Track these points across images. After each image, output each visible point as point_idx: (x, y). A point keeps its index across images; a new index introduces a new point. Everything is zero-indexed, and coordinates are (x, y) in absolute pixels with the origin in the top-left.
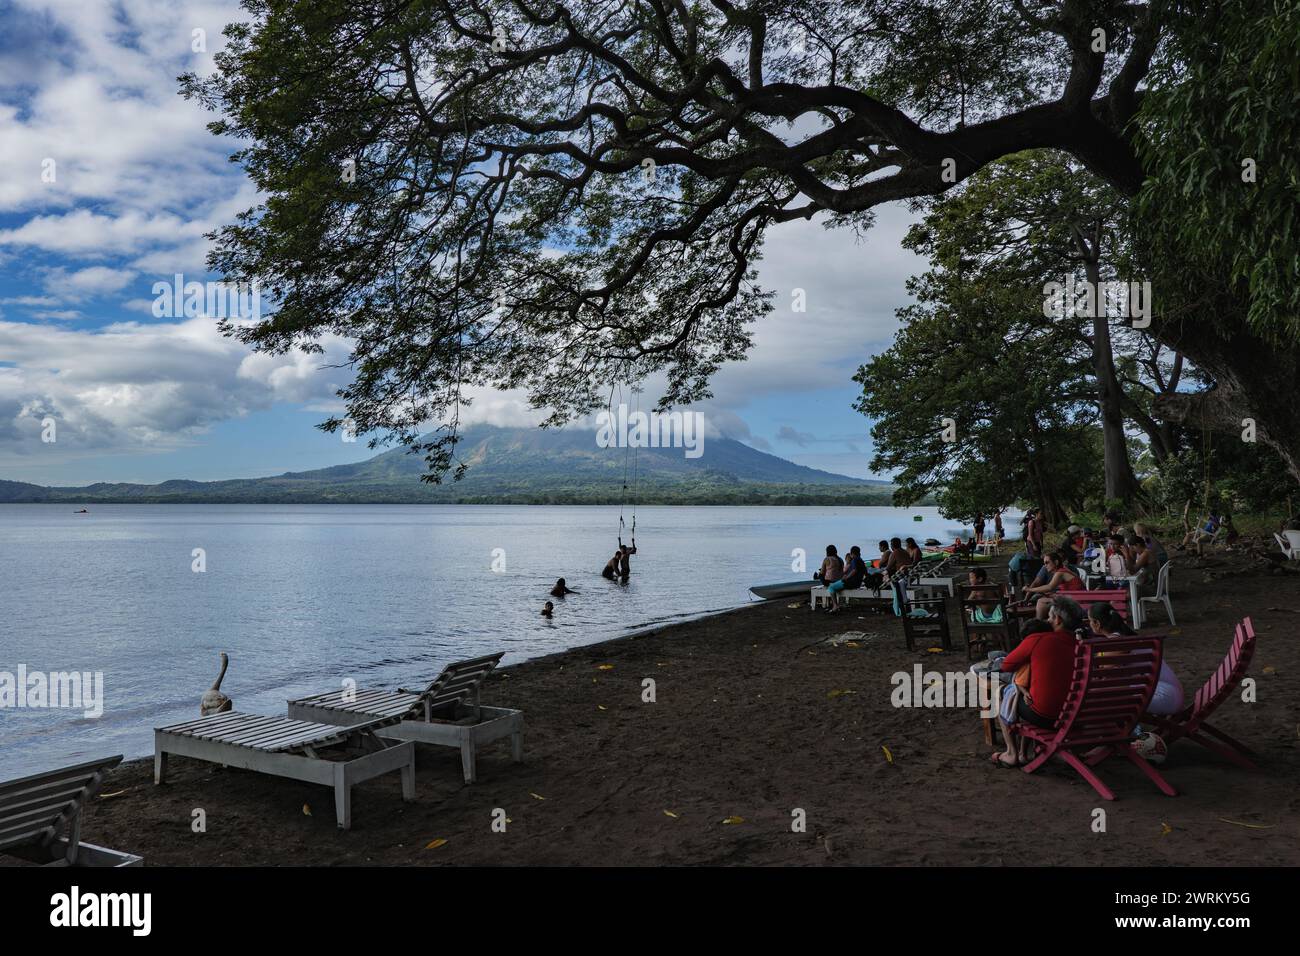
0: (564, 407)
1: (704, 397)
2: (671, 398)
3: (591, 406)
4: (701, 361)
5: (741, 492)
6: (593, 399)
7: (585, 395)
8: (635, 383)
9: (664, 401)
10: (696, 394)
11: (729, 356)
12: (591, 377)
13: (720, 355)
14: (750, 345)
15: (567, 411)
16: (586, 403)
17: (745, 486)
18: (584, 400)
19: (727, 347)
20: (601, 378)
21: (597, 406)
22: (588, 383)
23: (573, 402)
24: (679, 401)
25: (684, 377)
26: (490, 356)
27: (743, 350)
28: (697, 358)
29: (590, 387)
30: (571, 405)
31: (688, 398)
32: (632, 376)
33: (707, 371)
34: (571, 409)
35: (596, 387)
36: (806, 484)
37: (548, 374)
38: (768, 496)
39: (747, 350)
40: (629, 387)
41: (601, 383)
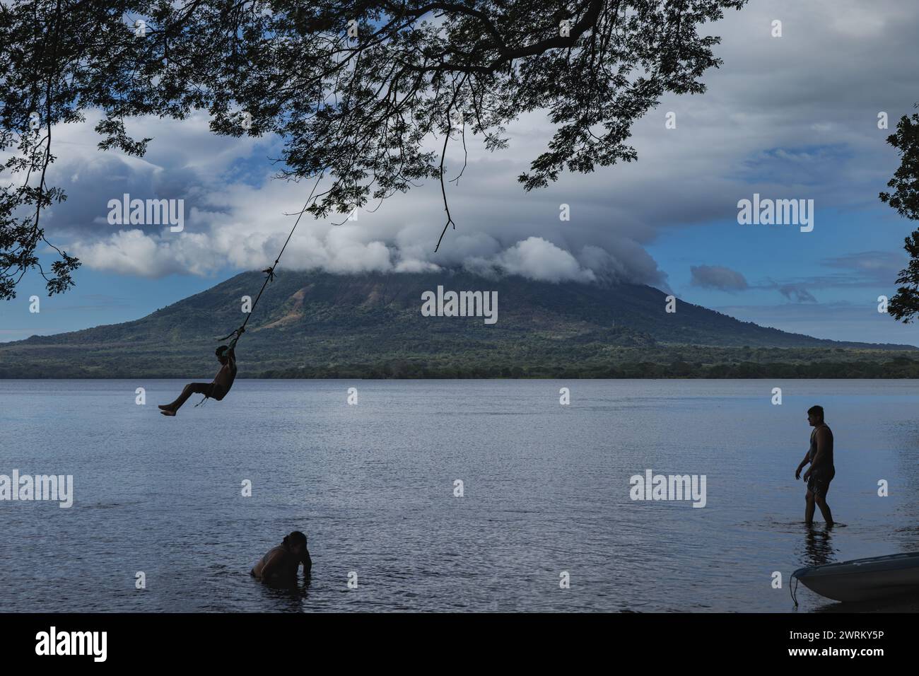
0: (358, 175)
1: (619, 159)
2: (556, 159)
3: (407, 172)
4: (620, 91)
5: (661, 360)
6: (413, 160)
7: (395, 152)
8: (492, 130)
9: (542, 163)
10: (604, 152)
11: (671, 85)
12: (408, 117)
13: (654, 81)
14: (710, 63)
15: (361, 183)
16: (398, 167)
17: (667, 351)
18: (394, 160)
19: (667, 67)
20: (427, 119)
21: (418, 173)
22: (402, 128)
23: (374, 164)
24: (571, 164)
25: (586, 121)
26: (199, 61)
27: (698, 72)
28: (611, 84)
29: (406, 137)
30: (370, 171)
31: (588, 159)
32: (487, 115)
33: (629, 110)
34: (369, 180)
35: (417, 137)
36: (753, 348)
37: (322, 108)
38: (699, 365)
39: (705, 72)
40: (481, 135)
41: (426, 128)
